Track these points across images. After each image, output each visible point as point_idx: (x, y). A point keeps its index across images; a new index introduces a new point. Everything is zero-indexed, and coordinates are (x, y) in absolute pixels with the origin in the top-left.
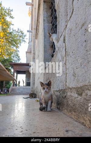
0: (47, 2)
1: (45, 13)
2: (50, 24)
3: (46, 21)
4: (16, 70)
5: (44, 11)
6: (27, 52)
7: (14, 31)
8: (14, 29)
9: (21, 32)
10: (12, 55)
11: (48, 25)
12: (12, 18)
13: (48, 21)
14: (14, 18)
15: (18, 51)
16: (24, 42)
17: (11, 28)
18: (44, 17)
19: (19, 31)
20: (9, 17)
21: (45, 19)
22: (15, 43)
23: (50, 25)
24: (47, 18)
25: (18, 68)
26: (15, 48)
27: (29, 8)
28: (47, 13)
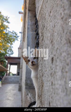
0: (32, 11)
1: (30, 21)
2: (34, 32)
3: (30, 29)
4: (10, 62)
5: (29, 19)
6: (19, 48)
7: (10, 32)
8: (9, 31)
9: (15, 33)
10: (8, 50)
11: (32, 33)
12: (8, 22)
13: (32, 29)
14: (10, 23)
15: (12, 47)
16: (17, 40)
17: (8, 30)
18: (28, 25)
19: (14, 32)
20: (6, 22)
21: (29, 27)
22: (10, 41)
23: (35, 34)
24: (31, 26)
25: (11, 60)
26: (10, 45)
27: (22, 16)
28: (32, 21)
